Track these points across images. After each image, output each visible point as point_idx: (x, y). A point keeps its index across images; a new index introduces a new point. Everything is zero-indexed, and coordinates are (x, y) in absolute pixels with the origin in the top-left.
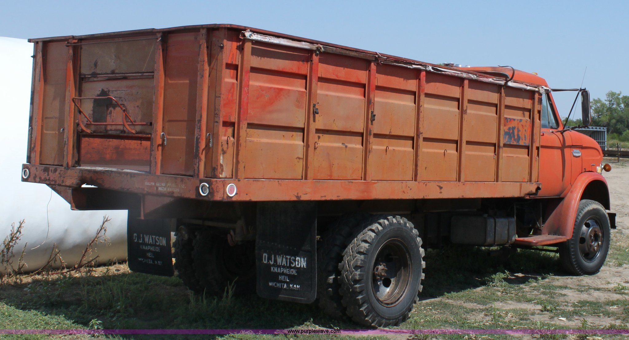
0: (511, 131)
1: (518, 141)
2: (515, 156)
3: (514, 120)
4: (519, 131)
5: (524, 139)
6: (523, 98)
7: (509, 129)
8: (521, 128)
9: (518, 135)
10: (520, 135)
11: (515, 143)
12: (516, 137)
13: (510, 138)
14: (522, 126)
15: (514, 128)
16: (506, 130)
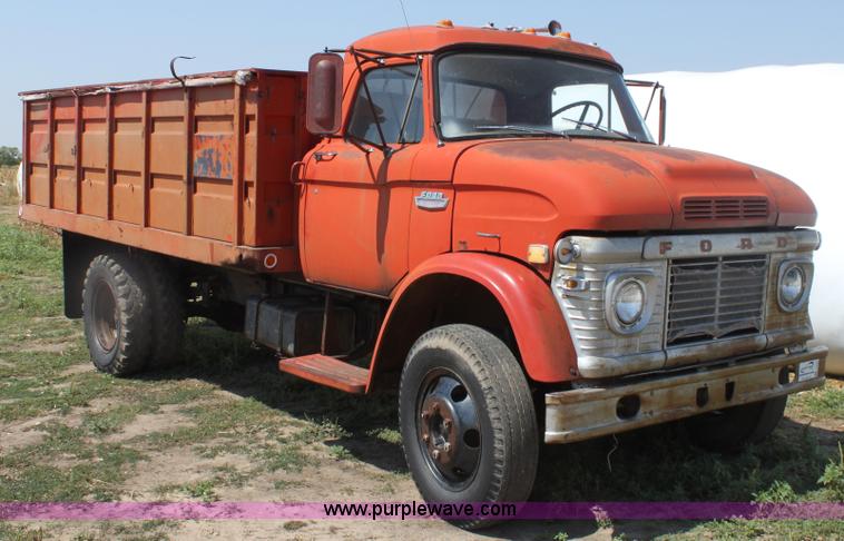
0: (207, 156)
1: (218, 173)
2: (215, 196)
3: (211, 137)
4: (219, 155)
5: (227, 167)
6: (225, 99)
7: (205, 153)
8: (222, 150)
9: (218, 162)
10: (221, 161)
11: (213, 176)
12: (215, 165)
13: (206, 167)
14: (224, 145)
15: (211, 151)
16: (201, 156)
